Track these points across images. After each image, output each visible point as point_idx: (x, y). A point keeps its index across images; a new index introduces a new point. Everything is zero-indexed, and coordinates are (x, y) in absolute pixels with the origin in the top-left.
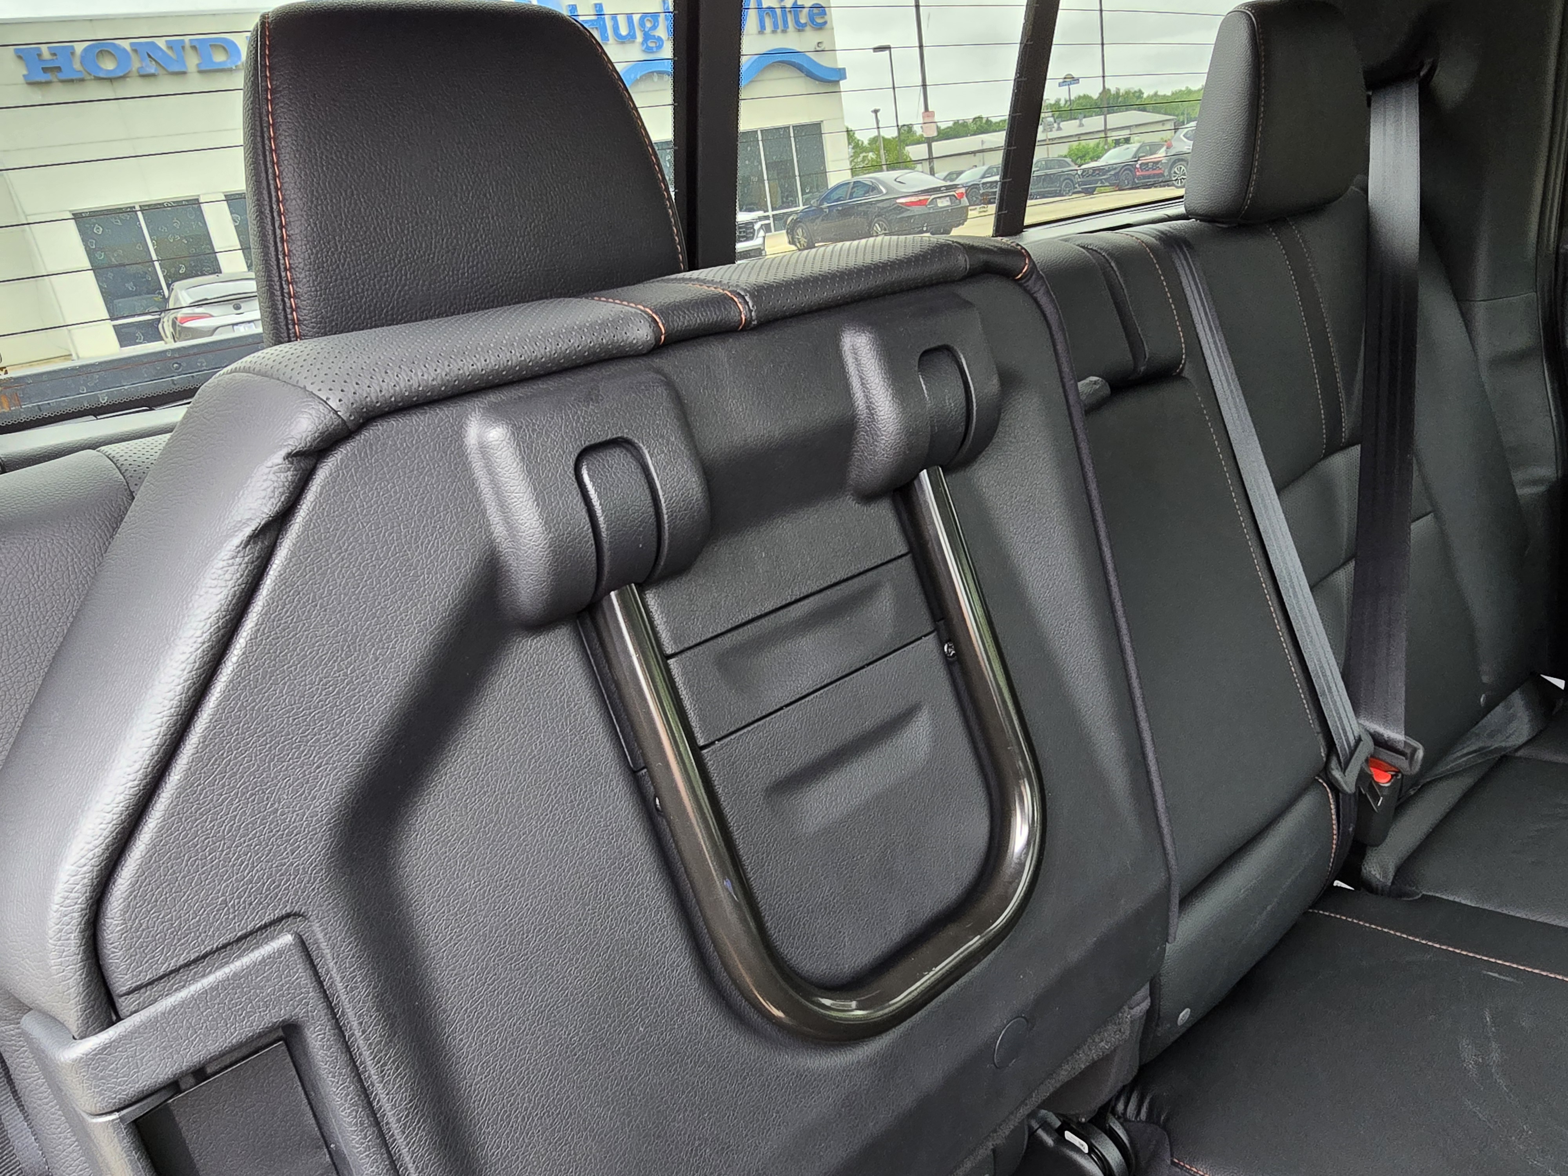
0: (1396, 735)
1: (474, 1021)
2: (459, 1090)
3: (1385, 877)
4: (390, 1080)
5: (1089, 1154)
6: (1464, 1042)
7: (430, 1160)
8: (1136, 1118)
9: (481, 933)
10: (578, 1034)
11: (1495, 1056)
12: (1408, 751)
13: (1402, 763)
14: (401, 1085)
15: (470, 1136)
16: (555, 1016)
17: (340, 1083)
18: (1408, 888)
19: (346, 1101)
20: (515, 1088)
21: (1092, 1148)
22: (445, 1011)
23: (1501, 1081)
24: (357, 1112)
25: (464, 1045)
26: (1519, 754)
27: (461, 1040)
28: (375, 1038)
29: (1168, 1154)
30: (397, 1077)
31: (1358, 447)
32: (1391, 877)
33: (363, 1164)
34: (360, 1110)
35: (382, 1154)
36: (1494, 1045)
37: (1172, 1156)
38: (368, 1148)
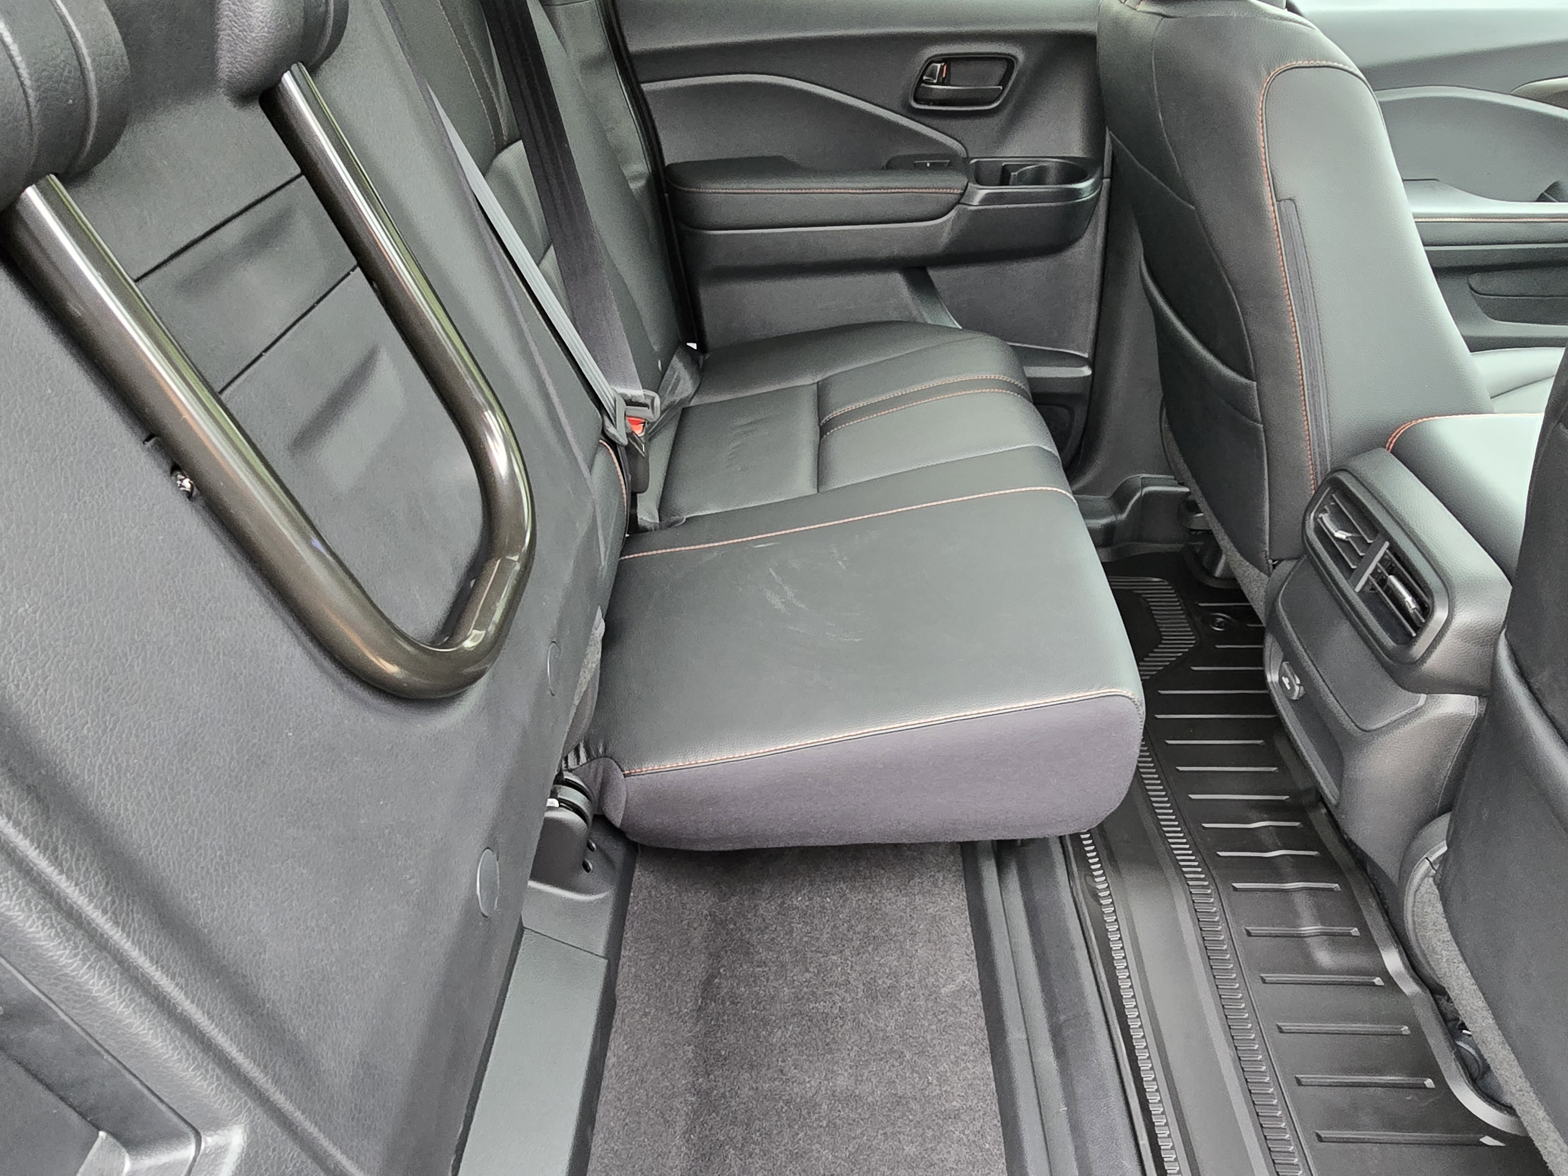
0: (637, 392)
1: (116, 778)
2: (141, 861)
3: (653, 518)
4: (71, 866)
5: (560, 806)
6: (768, 594)
7: (160, 943)
8: (578, 763)
9: (70, 668)
10: (232, 758)
11: (790, 594)
12: (648, 402)
13: (646, 413)
14: (87, 869)
15: (179, 909)
16: (201, 746)
17: (12, 890)
18: (674, 518)
19: (30, 910)
20: (199, 840)
21: (560, 801)
22: (77, 777)
23: (801, 606)
24: (51, 919)
25: (119, 809)
26: (692, 404)
27: (113, 805)
28: (26, 819)
29: (619, 770)
30: (78, 860)
31: (520, 144)
32: (657, 516)
33: (87, 981)
34: (53, 915)
35: (106, 958)
36: (786, 588)
37: (623, 771)
38: (85, 959)
